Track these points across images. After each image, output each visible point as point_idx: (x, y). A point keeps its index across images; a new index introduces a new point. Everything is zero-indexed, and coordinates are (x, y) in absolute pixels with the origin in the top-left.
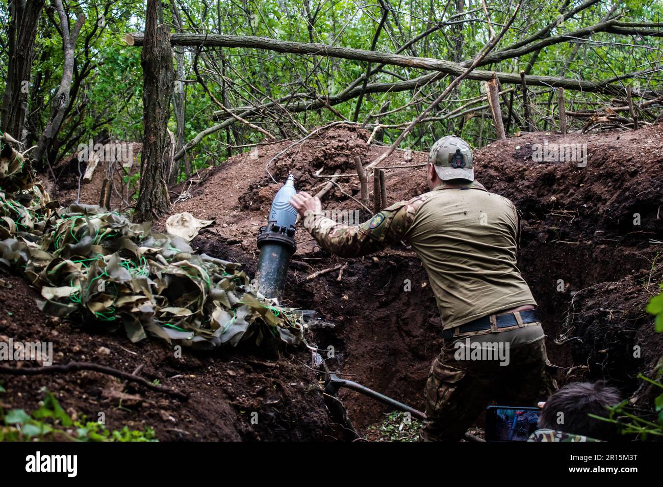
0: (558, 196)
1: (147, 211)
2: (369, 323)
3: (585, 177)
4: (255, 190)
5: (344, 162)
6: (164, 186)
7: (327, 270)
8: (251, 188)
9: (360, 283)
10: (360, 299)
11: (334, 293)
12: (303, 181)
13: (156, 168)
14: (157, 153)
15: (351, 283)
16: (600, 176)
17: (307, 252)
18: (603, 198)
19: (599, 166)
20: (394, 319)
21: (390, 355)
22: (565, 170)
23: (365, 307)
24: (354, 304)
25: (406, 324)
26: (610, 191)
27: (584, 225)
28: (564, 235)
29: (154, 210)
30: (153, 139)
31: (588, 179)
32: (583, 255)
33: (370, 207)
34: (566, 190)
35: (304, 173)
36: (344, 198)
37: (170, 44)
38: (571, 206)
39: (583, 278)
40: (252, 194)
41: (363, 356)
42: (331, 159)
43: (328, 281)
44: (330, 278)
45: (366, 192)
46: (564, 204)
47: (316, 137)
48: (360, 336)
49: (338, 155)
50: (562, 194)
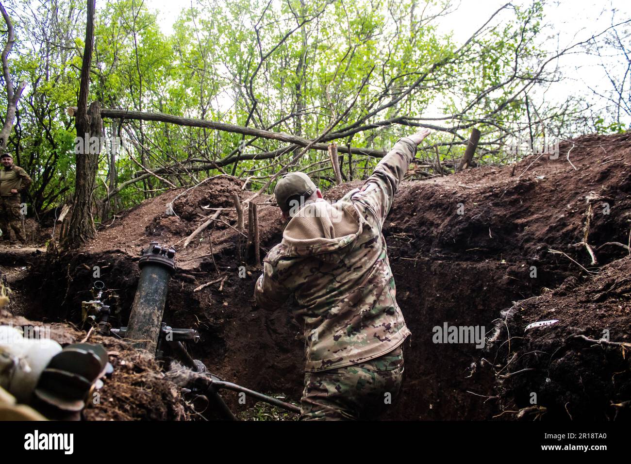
0: (396, 222)
1: (76, 236)
2: (243, 324)
3: (417, 208)
4: (158, 221)
5: (225, 201)
6: (91, 218)
7: (211, 282)
8: (155, 219)
9: (237, 292)
10: (237, 305)
11: (216, 300)
12: (194, 215)
13: (84, 204)
14: (85, 193)
15: (230, 292)
16: (431, 206)
17: (195, 267)
18: (436, 223)
19: (429, 198)
20: (263, 320)
21: (261, 348)
22: (400, 203)
23: (241, 311)
24: (232, 309)
25: (273, 324)
26: (441, 217)
27: (420, 244)
28: (403, 253)
29: (81, 236)
30: (82, 182)
31: (421, 209)
32: (421, 269)
33: (245, 233)
34: (402, 218)
35: (195, 209)
36: (224, 227)
37: (100, 115)
38: (407, 230)
39: (422, 287)
40: (156, 223)
41: (239, 350)
42: (216, 199)
43: (212, 291)
44: (213, 289)
45: (242, 221)
46: (402, 229)
47: (205, 184)
48: (237, 335)
49: (221, 196)
50: (399, 221)
